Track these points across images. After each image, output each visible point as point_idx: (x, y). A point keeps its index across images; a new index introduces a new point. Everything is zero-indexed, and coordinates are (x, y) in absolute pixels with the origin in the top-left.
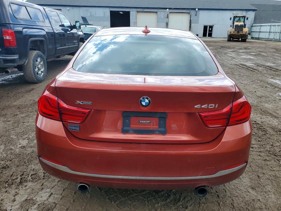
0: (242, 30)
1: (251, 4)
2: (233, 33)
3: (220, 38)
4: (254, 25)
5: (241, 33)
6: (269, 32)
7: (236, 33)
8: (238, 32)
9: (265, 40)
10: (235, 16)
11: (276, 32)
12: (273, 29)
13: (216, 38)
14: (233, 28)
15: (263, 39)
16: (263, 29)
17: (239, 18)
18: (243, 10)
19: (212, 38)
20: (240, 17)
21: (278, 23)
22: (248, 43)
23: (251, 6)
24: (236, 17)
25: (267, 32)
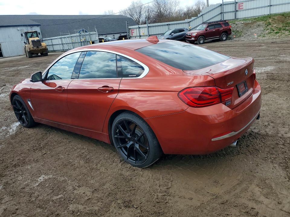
0: (41, 45)
1: (32, 20)
2: (33, 49)
3: (14, 57)
4: (43, 39)
5: (40, 48)
6: (62, 44)
7: (35, 48)
8: (38, 47)
9: (61, 52)
10: (26, 32)
11: (69, 43)
12: (64, 41)
13: (9, 57)
14: (29, 44)
15: (59, 51)
16: (55, 42)
17: (31, 34)
18: (27, 25)
19: (4, 58)
20: (32, 32)
21: (67, 35)
22: (50, 56)
23: (32, 21)
24: (28, 32)
25: (60, 44)
